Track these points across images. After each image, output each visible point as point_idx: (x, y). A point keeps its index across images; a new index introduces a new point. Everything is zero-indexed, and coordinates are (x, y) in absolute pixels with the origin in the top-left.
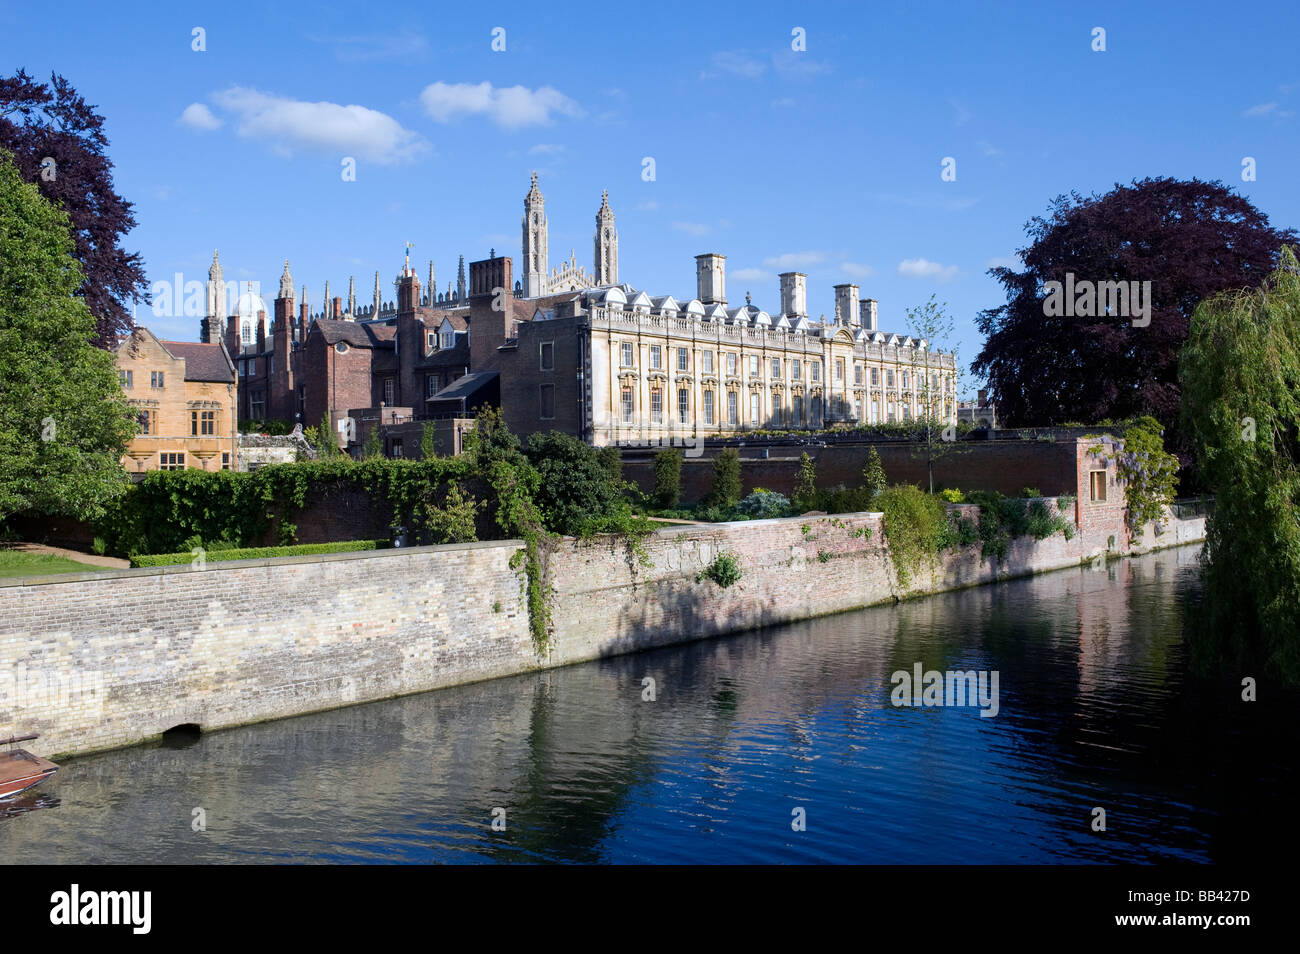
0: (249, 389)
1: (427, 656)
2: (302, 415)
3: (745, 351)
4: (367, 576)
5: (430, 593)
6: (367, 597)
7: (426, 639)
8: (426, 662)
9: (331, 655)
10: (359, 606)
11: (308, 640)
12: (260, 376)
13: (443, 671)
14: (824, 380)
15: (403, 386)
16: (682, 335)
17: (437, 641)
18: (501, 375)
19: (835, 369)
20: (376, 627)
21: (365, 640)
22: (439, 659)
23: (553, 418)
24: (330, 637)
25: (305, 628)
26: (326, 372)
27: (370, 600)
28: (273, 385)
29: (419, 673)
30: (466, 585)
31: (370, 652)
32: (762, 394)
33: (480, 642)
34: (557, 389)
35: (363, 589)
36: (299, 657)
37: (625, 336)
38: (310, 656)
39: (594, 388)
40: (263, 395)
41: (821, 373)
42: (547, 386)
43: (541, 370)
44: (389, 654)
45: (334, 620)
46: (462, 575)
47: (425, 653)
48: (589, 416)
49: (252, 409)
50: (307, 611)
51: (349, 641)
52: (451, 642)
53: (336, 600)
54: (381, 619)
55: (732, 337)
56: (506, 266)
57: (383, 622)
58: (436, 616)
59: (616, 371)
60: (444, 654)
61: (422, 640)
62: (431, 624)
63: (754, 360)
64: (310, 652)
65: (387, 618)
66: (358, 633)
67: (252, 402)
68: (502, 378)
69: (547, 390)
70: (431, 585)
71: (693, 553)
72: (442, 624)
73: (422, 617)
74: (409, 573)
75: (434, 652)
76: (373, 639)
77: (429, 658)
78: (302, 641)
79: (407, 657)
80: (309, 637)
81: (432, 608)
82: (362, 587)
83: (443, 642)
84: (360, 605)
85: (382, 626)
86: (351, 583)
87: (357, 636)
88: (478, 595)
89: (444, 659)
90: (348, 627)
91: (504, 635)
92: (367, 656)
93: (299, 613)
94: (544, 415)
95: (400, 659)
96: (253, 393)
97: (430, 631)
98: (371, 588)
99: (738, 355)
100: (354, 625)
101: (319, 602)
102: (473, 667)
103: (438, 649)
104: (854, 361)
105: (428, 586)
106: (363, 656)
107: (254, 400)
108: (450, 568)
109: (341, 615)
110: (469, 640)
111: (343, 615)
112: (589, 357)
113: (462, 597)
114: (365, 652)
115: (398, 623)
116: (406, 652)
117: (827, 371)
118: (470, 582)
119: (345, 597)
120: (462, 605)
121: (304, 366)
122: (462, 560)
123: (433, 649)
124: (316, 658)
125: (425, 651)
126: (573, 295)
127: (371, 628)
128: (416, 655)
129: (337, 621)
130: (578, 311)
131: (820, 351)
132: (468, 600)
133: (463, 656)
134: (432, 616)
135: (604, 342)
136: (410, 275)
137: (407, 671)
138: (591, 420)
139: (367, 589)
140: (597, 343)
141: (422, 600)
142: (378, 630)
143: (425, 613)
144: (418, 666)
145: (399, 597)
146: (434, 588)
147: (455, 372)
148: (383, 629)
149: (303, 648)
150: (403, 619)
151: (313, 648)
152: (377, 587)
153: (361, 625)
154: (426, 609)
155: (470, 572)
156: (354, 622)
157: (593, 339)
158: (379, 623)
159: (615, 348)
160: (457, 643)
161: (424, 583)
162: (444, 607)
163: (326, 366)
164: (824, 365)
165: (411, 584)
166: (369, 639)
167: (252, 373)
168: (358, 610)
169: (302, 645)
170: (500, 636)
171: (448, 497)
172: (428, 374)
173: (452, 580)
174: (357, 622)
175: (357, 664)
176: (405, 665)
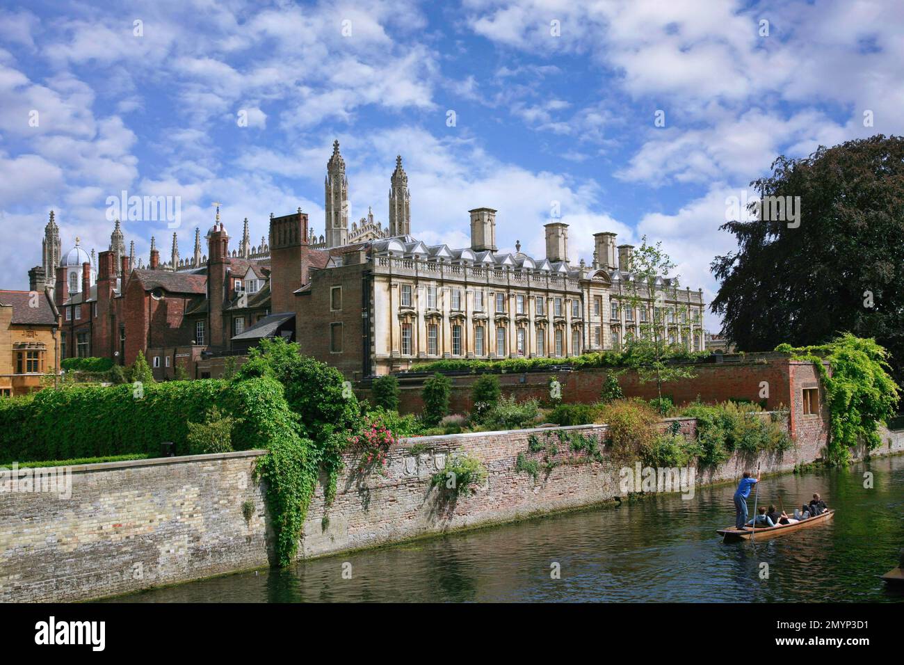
0: (75, 332)
1: (182, 552)
2: (122, 353)
3: (512, 291)
4: (127, 483)
5: (186, 496)
6: (126, 500)
7: (181, 536)
8: (180, 556)
9: (92, 552)
10: (119, 509)
11: (69, 539)
12: (85, 320)
13: (196, 565)
14: (583, 315)
15: (212, 327)
16: (456, 279)
17: (191, 539)
18: (297, 316)
19: (592, 306)
20: (135, 527)
21: (124, 538)
22: (192, 554)
23: (341, 352)
24: (90, 536)
25: (67, 528)
26: (143, 316)
27: (129, 503)
28: (97, 328)
29: (174, 566)
30: (219, 490)
31: (129, 549)
32: (527, 329)
33: (231, 538)
34: (345, 327)
35: (122, 494)
36: (61, 555)
37: (404, 281)
38: (71, 553)
39: (377, 325)
40: (87, 337)
41: (580, 310)
42: (336, 325)
43: (331, 311)
44: (147, 551)
45: (95, 521)
46: (216, 481)
47: (180, 549)
48: (372, 350)
49: (77, 349)
50: (70, 513)
51: (109, 539)
52: (205, 538)
53: (98, 504)
54: (139, 519)
55: (500, 280)
56: (303, 221)
57: (142, 522)
58: (191, 516)
59: (396, 311)
60: (198, 550)
61: (177, 537)
62: (186, 523)
63: (520, 301)
64: (71, 550)
65: (145, 519)
66: (117, 533)
67: (77, 343)
68: (297, 318)
69: (336, 328)
70: (187, 490)
71: (429, 460)
72: (198, 522)
73: (179, 517)
74: (167, 479)
75: (189, 548)
76: (132, 537)
77: (183, 553)
78: (65, 540)
79: (163, 553)
80: (72, 537)
81: (187, 509)
82: (122, 492)
83: (198, 539)
84: (121, 507)
85: (140, 526)
86: (111, 488)
87: (117, 535)
88: (231, 498)
89: (198, 554)
90: (108, 527)
91: (254, 532)
92: (125, 552)
93: (62, 516)
94: (333, 350)
95: (156, 554)
96: (79, 336)
97: (186, 530)
98: (130, 494)
99: (506, 295)
100: (114, 526)
101: (82, 506)
102: (225, 560)
103: (192, 545)
104: (610, 299)
105: (184, 490)
106: (122, 553)
107: (79, 341)
108: (205, 475)
109: (101, 516)
110: (222, 537)
111: (104, 517)
112: (373, 298)
113: (216, 499)
114: (124, 549)
115: (156, 523)
116: (162, 549)
117: (586, 308)
118: (224, 486)
119: (107, 501)
120: (216, 506)
121: (124, 311)
122: (217, 467)
123: (188, 545)
124: (78, 555)
125: (181, 547)
126: (360, 245)
127: (130, 527)
128: (172, 551)
129: (99, 522)
130: (363, 259)
131: (580, 291)
132: (221, 502)
133: (216, 552)
134: (187, 516)
135: (386, 285)
136: (218, 229)
137: (163, 565)
138: (374, 353)
139: (127, 493)
140: (379, 287)
141: (178, 502)
142: (137, 529)
143: (181, 514)
144: (173, 561)
145: (157, 500)
146: (190, 492)
147: (258, 314)
148: (142, 529)
149: (65, 547)
150: (161, 520)
151: (75, 546)
152: (137, 492)
153: (120, 525)
154: (182, 510)
155: (223, 478)
156: (114, 522)
157: (376, 283)
158: (138, 523)
159: (395, 291)
160: (209, 540)
161: (181, 488)
162: (199, 508)
163: (143, 311)
164: (583, 303)
165: (169, 489)
166: (127, 537)
167: (77, 318)
168: (118, 512)
169: (64, 544)
170: (250, 533)
171: (207, 414)
172: (234, 316)
173: (207, 485)
174: (118, 522)
175: (116, 560)
176: (161, 560)
